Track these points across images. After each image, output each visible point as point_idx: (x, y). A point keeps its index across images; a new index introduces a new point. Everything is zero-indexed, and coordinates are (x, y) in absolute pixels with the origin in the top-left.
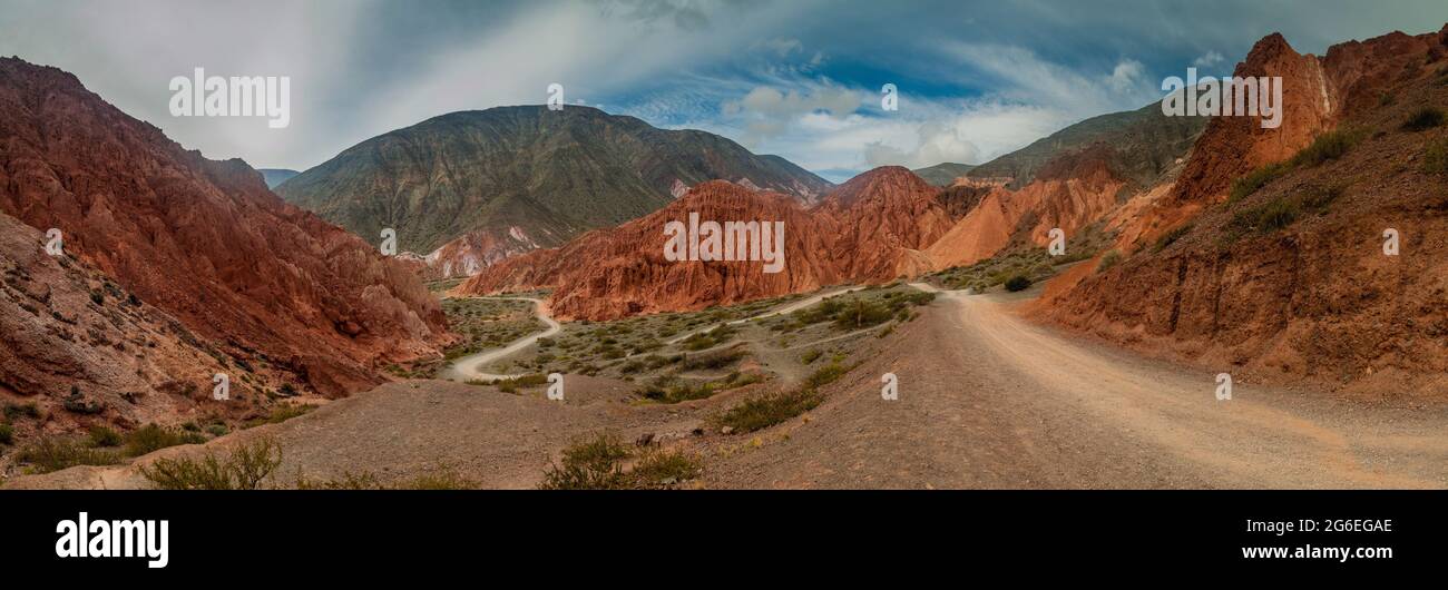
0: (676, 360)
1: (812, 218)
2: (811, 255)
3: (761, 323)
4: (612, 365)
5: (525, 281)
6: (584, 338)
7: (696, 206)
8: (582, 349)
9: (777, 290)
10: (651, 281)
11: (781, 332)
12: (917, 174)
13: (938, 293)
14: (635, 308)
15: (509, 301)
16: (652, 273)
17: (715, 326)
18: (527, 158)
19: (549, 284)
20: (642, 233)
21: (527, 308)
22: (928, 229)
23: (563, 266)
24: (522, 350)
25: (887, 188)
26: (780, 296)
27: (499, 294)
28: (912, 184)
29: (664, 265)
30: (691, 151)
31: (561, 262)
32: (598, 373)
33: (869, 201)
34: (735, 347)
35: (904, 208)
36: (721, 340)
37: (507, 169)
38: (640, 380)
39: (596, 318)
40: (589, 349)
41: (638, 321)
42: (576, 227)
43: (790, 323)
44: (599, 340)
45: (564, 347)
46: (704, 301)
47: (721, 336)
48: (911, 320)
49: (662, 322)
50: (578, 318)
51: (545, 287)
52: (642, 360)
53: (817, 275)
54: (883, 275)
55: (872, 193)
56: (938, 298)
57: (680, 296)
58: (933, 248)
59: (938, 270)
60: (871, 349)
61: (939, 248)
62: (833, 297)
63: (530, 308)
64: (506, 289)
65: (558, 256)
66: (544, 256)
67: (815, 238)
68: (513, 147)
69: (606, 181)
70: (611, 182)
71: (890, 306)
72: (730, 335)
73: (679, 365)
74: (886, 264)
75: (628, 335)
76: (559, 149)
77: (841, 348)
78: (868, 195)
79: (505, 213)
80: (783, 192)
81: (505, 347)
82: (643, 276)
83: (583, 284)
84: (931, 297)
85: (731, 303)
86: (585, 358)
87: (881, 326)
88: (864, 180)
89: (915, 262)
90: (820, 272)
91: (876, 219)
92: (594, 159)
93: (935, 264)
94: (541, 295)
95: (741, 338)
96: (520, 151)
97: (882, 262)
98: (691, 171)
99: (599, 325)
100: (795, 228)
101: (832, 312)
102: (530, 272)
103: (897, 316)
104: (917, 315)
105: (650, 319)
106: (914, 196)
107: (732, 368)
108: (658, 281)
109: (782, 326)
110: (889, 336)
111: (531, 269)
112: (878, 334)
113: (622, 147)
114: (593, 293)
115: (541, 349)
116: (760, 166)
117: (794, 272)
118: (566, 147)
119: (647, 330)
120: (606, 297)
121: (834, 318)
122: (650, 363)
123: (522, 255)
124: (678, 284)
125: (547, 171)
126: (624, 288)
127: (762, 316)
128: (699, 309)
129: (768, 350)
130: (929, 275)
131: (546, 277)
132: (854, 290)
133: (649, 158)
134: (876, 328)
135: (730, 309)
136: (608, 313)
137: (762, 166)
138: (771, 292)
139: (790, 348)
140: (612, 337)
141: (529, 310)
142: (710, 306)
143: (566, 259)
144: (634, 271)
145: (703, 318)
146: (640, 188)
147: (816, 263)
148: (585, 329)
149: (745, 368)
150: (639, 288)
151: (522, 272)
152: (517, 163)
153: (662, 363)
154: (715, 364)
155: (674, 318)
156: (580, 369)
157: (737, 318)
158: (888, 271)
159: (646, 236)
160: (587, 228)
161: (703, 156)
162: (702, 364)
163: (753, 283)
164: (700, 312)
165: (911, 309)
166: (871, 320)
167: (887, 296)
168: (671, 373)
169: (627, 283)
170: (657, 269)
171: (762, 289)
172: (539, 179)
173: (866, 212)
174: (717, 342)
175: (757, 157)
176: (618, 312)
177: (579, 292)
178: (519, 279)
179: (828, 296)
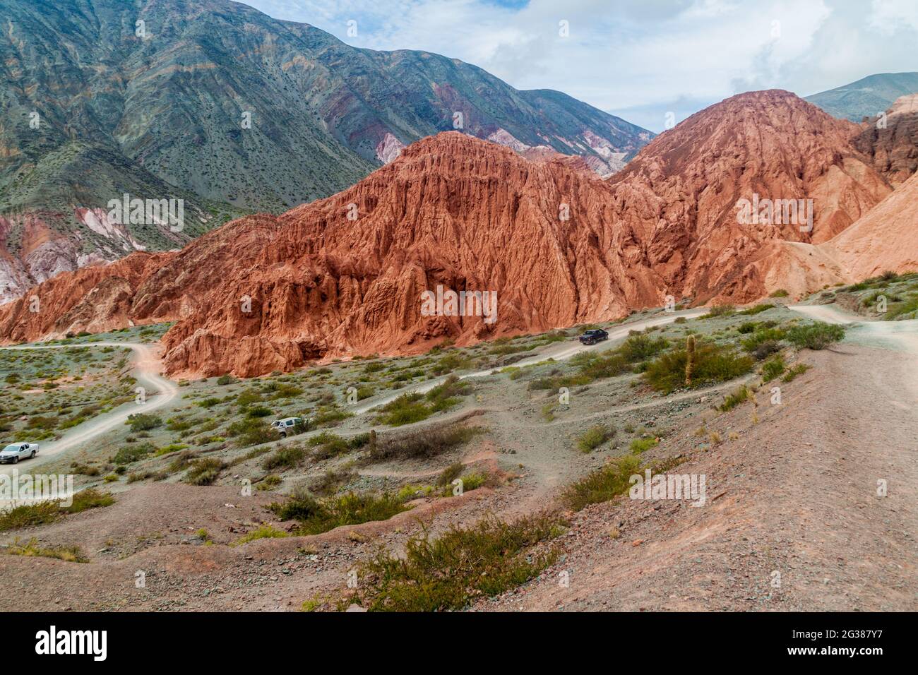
0: (359, 443)
1: (613, 192)
2: (612, 257)
3: (517, 376)
4: (251, 456)
5: (115, 311)
6: (217, 409)
7: (414, 176)
8: (209, 429)
9: (552, 318)
10: (338, 306)
11: (546, 392)
12: (810, 102)
13: (852, 326)
14: (310, 352)
15: (81, 351)
16: (339, 292)
17: (441, 381)
18: (115, 84)
19: (161, 314)
20: (324, 223)
21: (117, 361)
22: (834, 204)
23: (187, 283)
24: (94, 441)
25: (751, 131)
26: (559, 329)
27: (61, 336)
28: (801, 120)
29: (360, 279)
30: (410, 87)
31: (183, 275)
32: (224, 473)
33: (715, 157)
34: (465, 418)
35: (784, 166)
36: (442, 407)
37: (74, 101)
38: (292, 482)
39: (244, 371)
40: (221, 429)
41: (315, 374)
42: (214, 212)
43: (566, 376)
44: (243, 411)
45: (177, 428)
46: (428, 337)
47: (442, 400)
48: (788, 380)
49: (354, 373)
50: (211, 374)
51: (155, 321)
52: (303, 445)
53: (622, 291)
54: (739, 290)
55: (723, 143)
56: (848, 336)
57: (388, 330)
58: (843, 239)
59: (853, 281)
60: (703, 432)
61: (856, 238)
62: (649, 330)
63: (123, 361)
64: (74, 328)
65: (179, 264)
66: (149, 264)
67: (619, 227)
68: (86, 60)
69: (265, 133)
70: (275, 136)
71: (750, 347)
72: (461, 397)
73: (365, 453)
74: (746, 270)
75: (293, 400)
76: (178, 72)
77: (650, 425)
78: (714, 146)
79: (71, 183)
80: (567, 151)
81: (59, 437)
82: (324, 298)
83: (221, 312)
84: (836, 333)
85: (474, 341)
86: (210, 446)
87: (728, 385)
88: (706, 121)
89: (804, 265)
90: (628, 286)
91: (729, 189)
92: (243, 94)
93: (845, 271)
94: (146, 334)
95: (476, 401)
96: (101, 69)
97: (739, 267)
98: (411, 121)
99: (249, 383)
100: (584, 211)
101: (642, 357)
102: (123, 295)
103: (760, 367)
104: (802, 370)
105: (337, 372)
106: (805, 141)
107: (452, 458)
108: (350, 305)
109: (550, 383)
110: (740, 410)
111: (127, 289)
112: (718, 402)
113: (293, 76)
114: (238, 327)
115: (133, 435)
116: (526, 108)
117: (582, 286)
118: (191, 70)
119: (327, 389)
120: (263, 334)
121: (644, 369)
122: (316, 450)
123: (109, 262)
124: (383, 310)
125: (156, 110)
126: (292, 318)
127: (521, 365)
128: (420, 351)
129: (519, 425)
130: (833, 290)
131: (155, 302)
132: (687, 316)
133: (338, 98)
134: (718, 388)
135: (471, 352)
136: (265, 363)
137: (530, 109)
138: (543, 322)
139: (557, 423)
140: (265, 405)
141: (121, 365)
142: (437, 347)
143: (194, 269)
144: (308, 290)
145: (424, 368)
146: (326, 149)
147: (621, 271)
148: (221, 392)
149: (474, 457)
150: (316, 317)
151: (109, 295)
152: (95, 89)
153: (335, 449)
154: (422, 451)
155: (374, 368)
156: (192, 469)
157: (479, 367)
158: (749, 282)
159: (330, 229)
160: (234, 215)
161: (430, 93)
162: (402, 450)
163: (511, 306)
164: (420, 357)
165: (792, 357)
166: (710, 375)
167: (747, 329)
168: (349, 467)
169: (297, 309)
170: (348, 285)
171: (526, 317)
172: (141, 123)
173: (710, 178)
174: (435, 410)
175: (523, 94)
176: (282, 360)
177: (213, 327)
178: (103, 307)
179: (641, 327)
